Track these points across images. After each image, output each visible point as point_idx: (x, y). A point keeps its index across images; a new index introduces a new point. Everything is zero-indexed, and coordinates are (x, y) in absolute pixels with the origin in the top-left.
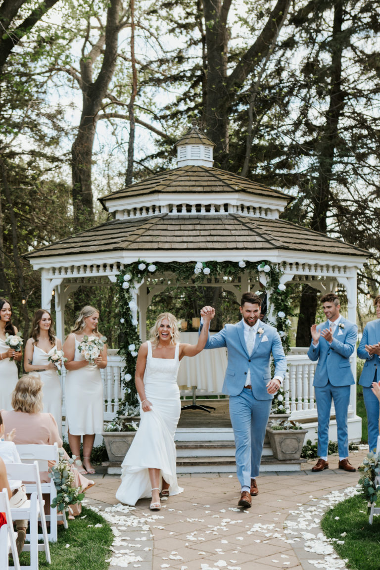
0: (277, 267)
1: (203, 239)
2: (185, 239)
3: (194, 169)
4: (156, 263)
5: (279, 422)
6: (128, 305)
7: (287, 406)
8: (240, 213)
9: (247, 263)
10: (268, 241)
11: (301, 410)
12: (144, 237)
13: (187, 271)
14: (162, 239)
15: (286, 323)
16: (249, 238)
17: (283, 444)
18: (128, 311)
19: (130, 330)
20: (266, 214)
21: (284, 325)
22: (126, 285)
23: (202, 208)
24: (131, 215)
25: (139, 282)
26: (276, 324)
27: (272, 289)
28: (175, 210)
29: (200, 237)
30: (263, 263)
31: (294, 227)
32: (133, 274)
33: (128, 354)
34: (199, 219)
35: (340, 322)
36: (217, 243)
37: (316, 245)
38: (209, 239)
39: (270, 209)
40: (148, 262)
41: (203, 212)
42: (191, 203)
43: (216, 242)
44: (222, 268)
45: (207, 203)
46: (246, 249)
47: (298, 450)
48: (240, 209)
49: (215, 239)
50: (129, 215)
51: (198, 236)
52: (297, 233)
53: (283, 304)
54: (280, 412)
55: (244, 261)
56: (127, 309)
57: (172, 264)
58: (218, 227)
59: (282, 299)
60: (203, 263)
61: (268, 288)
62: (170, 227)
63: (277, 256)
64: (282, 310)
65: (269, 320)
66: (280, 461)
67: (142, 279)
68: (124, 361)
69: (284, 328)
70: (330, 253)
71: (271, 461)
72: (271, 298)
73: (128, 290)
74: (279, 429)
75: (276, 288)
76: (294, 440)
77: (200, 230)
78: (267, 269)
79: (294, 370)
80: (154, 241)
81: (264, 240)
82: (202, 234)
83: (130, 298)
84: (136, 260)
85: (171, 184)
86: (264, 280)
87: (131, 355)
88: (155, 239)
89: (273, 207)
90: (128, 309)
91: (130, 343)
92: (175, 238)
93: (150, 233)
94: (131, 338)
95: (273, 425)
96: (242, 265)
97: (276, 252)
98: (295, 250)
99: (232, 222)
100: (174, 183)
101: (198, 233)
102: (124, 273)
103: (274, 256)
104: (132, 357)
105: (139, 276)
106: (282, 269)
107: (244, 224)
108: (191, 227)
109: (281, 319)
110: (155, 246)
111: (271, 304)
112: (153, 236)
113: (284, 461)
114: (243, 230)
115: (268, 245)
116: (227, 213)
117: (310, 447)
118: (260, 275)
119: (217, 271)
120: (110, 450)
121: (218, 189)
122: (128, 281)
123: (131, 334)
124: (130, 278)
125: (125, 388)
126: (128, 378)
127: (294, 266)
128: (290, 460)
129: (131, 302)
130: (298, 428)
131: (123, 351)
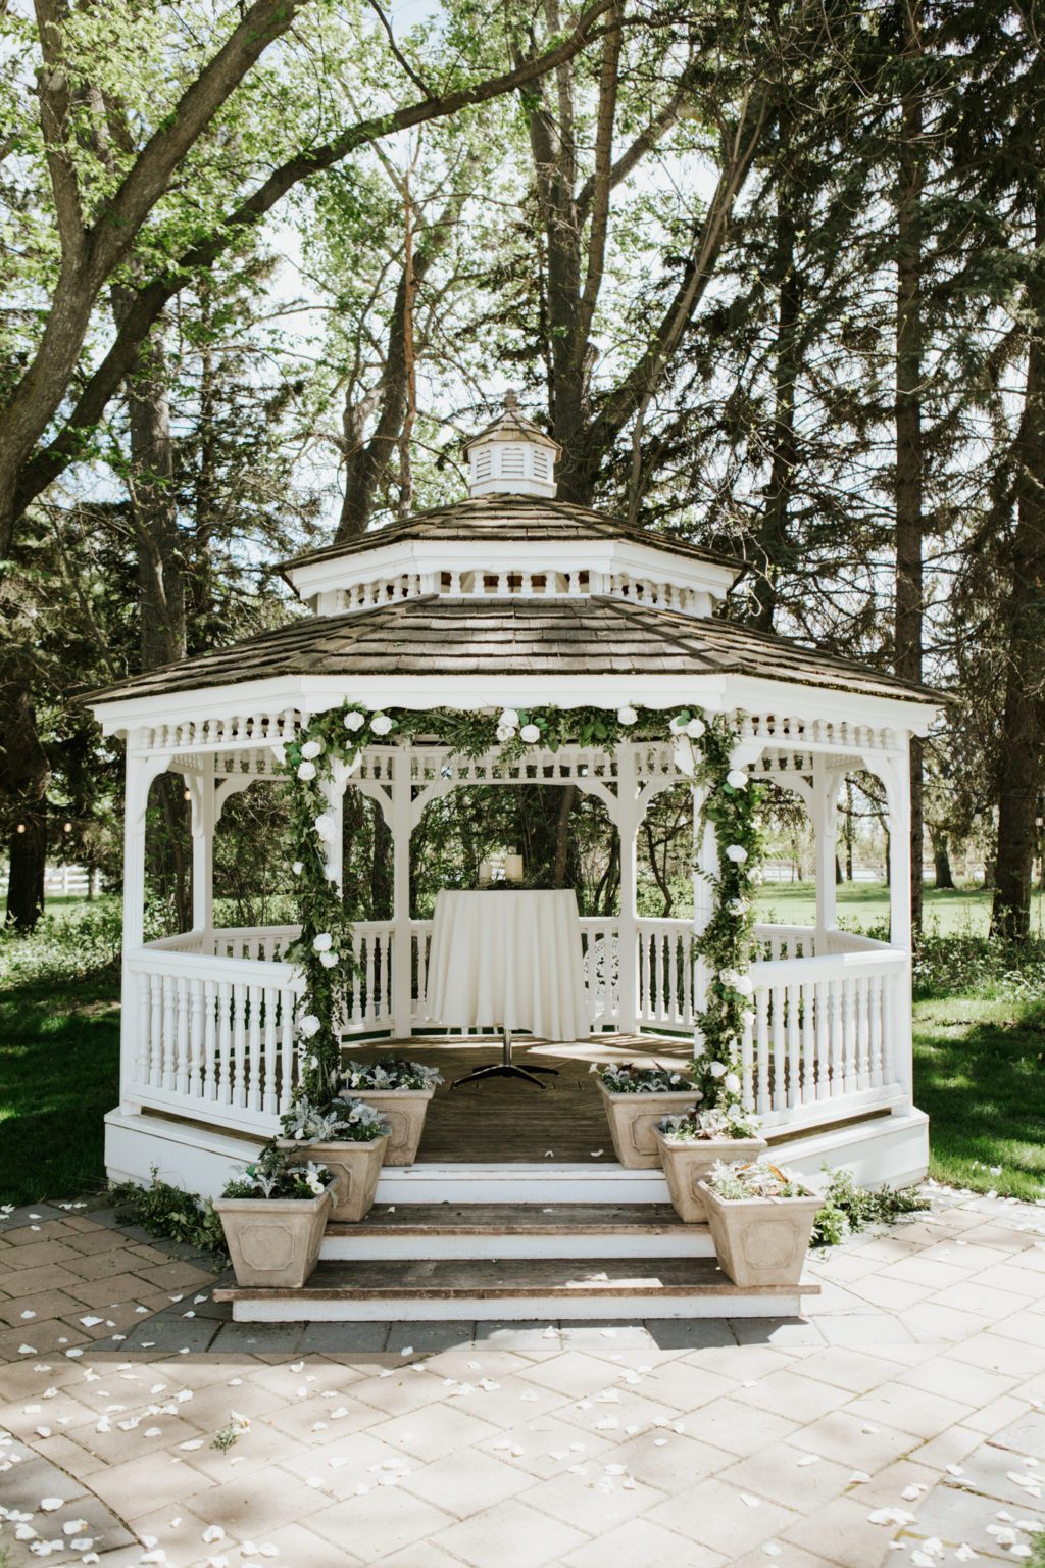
0: (722, 723)
1: (523, 649)
2: (473, 649)
4: (393, 713)
6: (314, 824)
8: (619, 594)
9: (642, 711)
10: (696, 654)
12: (363, 644)
13: (478, 733)
14: (412, 648)
15: (750, 876)
16: (645, 648)
17: (750, 1236)
18: (314, 843)
19: (319, 893)
20: (683, 603)
21: (742, 883)
22: (306, 772)
23: (524, 582)
24: (352, 604)
25: (347, 760)
26: (720, 878)
27: (710, 782)
28: (456, 584)
29: (514, 645)
30: (685, 713)
32: (329, 741)
33: (313, 961)
34: (515, 606)
36: (559, 658)
38: (537, 648)
39: (692, 591)
40: (370, 708)
41: (526, 591)
42: (495, 570)
43: (555, 655)
44: (571, 728)
45: (536, 570)
46: (639, 672)
47: (796, 1257)
48: (617, 587)
50: (348, 602)
51: (510, 642)
53: (740, 826)
54: (738, 1133)
55: (632, 707)
56: (310, 835)
57: (438, 716)
58: (563, 623)
59: (736, 812)
60: (520, 712)
61: (699, 782)
63: (720, 694)
64: (738, 843)
65: (702, 867)
66: (743, 1288)
67: (354, 753)
68: (304, 978)
69: (743, 891)
70: (856, 691)
71: (715, 1290)
72: (705, 810)
73: (313, 786)
75: (721, 781)
76: (781, 1229)
77: (516, 629)
78: (696, 728)
80: (388, 652)
82: (520, 640)
83: (320, 807)
84: (339, 704)
86: (686, 760)
87: (320, 964)
88: (391, 649)
89: (698, 587)
90: (313, 836)
91: (318, 929)
93: (384, 634)
94: (322, 914)
96: (628, 717)
97: (719, 683)
98: (771, 677)
99: (599, 612)
101: (509, 635)
102: (304, 738)
103: (711, 693)
104: (324, 969)
105: (349, 745)
107: (628, 617)
108: (492, 623)
109: (734, 865)
110: (390, 663)
111: (704, 823)
112: (389, 641)
113: (754, 1290)
114: (628, 629)
115: (695, 664)
116: (587, 595)
118: (678, 745)
119: (558, 732)
120: (240, 1253)
122: (313, 760)
123: (321, 904)
124: (318, 753)
125: (304, 1054)
126: (311, 1025)
127: (764, 725)
128: (772, 1286)
129: (322, 817)
130: (795, 1191)
131: (299, 950)
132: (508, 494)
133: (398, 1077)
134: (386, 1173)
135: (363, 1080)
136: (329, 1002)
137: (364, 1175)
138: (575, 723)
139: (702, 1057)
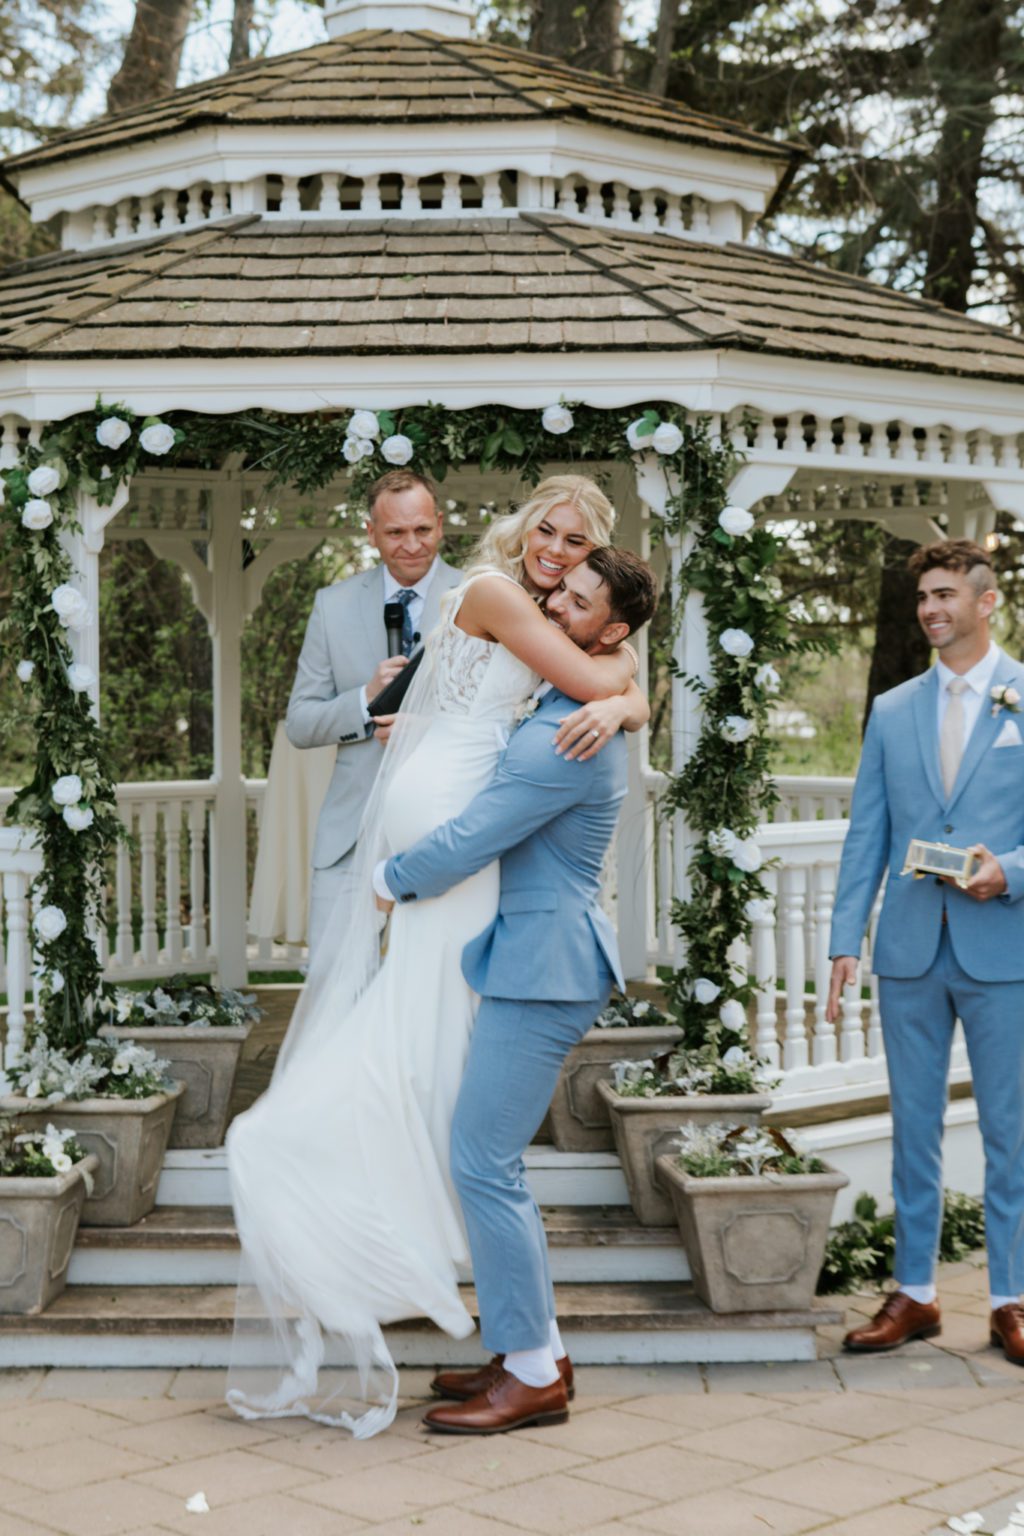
0: (714, 429)
1: (388, 310)
2: (307, 311)
3: (384, 42)
4: (174, 418)
5: (717, 1133)
6: (49, 600)
7: (768, 1048)
8: (570, 210)
9: (580, 411)
10: (672, 316)
11: (829, 1064)
12: (127, 306)
13: (313, 449)
14: (207, 311)
15: (759, 679)
16: (591, 307)
17: (731, 1241)
18: (50, 630)
19: (60, 711)
20: (688, 224)
21: (746, 691)
22: (37, 515)
23: (405, 192)
24: (118, 232)
25: (103, 498)
26: (712, 683)
27: (695, 527)
28: (291, 197)
29: (376, 303)
30: (652, 413)
31: (804, 274)
32: (73, 466)
33: (53, 820)
34: (388, 234)
35: (995, 679)
36: (446, 326)
37: (893, 341)
38: (410, 309)
39: (702, 200)
40: (138, 411)
41: (411, 208)
42: (357, 170)
43: (440, 321)
44: (465, 440)
45: (427, 168)
46: (573, 348)
47: (803, 1267)
48: (569, 195)
49: (442, 308)
50: (112, 228)
51: (370, 298)
52: (813, 295)
53: (741, 597)
54: (726, 1085)
55: (564, 405)
56: (43, 618)
57: (250, 423)
58: (464, 263)
59: (737, 574)
60: (381, 415)
61: (677, 526)
62: (251, 267)
63: (714, 383)
64: (738, 624)
65: (681, 667)
66: (723, 1315)
67: (115, 485)
68: (40, 848)
69: (747, 703)
70: (953, 372)
71: (678, 1319)
72: (687, 572)
73: (48, 538)
74: (712, 1174)
75: (711, 525)
76: (781, 1223)
77: (383, 276)
78: (668, 438)
79: (798, 885)
80: (168, 319)
81: (655, 312)
82: (386, 292)
83: (60, 573)
84: (87, 404)
85: (276, 94)
86: (656, 491)
87: (64, 825)
88: (174, 312)
89: (714, 193)
90: (51, 620)
91: (58, 769)
92: (265, 306)
93: (163, 287)
94: (66, 746)
95: (687, 1149)
96: (558, 422)
97: (707, 364)
98: (795, 353)
99: (527, 244)
100: (291, 90)
101: (370, 286)
102: (34, 460)
103: (700, 381)
104: (70, 833)
105: (106, 472)
106: (739, 441)
107: (576, 251)
108: (344, 265)
109: (731, 661)
110: (170, 339)
111: (684, 594)
112: (172, 300)
113: (739, 1317)
114: (568, 273)
115: (672, 333)
116: (512, 213)
117: (868, 1226)
118: (640, 467)
119: (443, 447)
121: (469, 107)
122: (47, 497)
123: (63, 729)
124: (56, 484)
125: (42, 970)
126: (52, 922)
127: (795, 433)
128: (768, 1312)
129: (63, 588)
130: (804, 1166)
131: (31, 806)
132: (389, 32)
133: (193, 1007)
134: (176, 1157)
135: (137, 1011)
136: (80, 887)
137: (135, 1153)
138: (473, 433)
139: (683, 972)
